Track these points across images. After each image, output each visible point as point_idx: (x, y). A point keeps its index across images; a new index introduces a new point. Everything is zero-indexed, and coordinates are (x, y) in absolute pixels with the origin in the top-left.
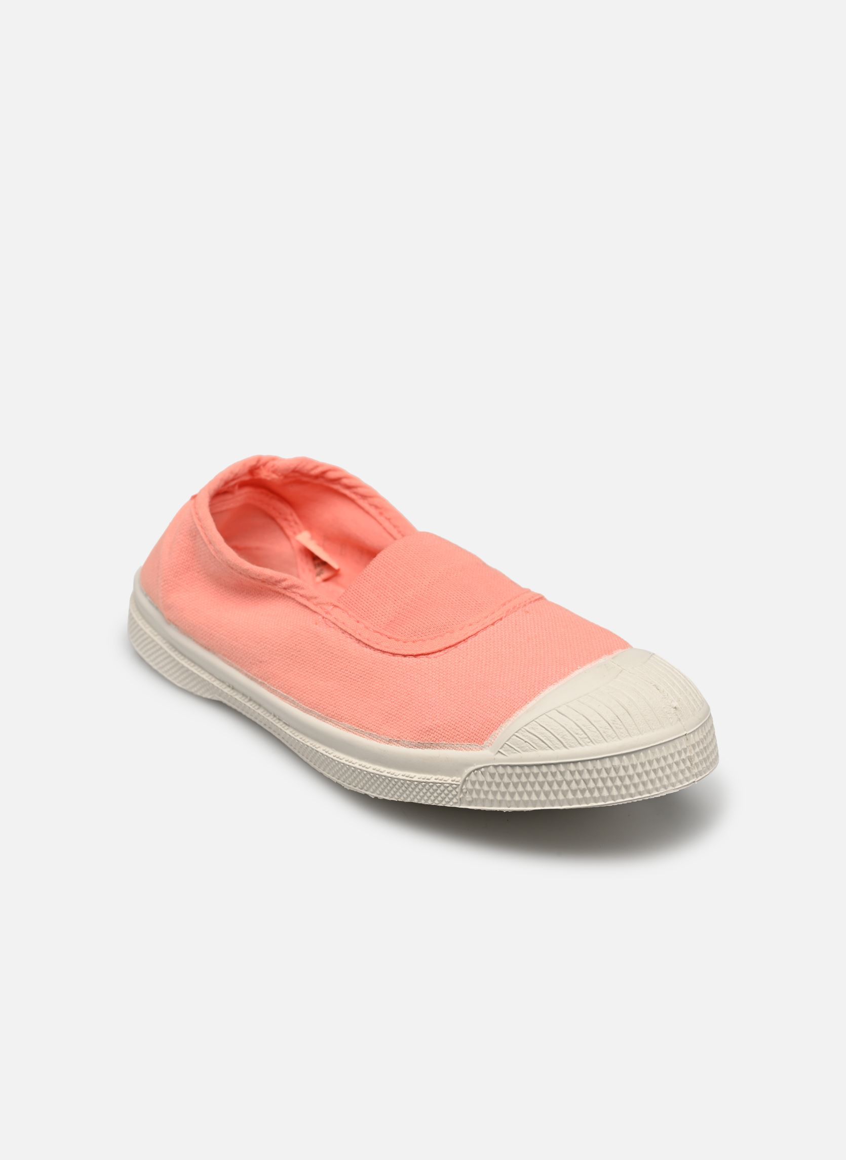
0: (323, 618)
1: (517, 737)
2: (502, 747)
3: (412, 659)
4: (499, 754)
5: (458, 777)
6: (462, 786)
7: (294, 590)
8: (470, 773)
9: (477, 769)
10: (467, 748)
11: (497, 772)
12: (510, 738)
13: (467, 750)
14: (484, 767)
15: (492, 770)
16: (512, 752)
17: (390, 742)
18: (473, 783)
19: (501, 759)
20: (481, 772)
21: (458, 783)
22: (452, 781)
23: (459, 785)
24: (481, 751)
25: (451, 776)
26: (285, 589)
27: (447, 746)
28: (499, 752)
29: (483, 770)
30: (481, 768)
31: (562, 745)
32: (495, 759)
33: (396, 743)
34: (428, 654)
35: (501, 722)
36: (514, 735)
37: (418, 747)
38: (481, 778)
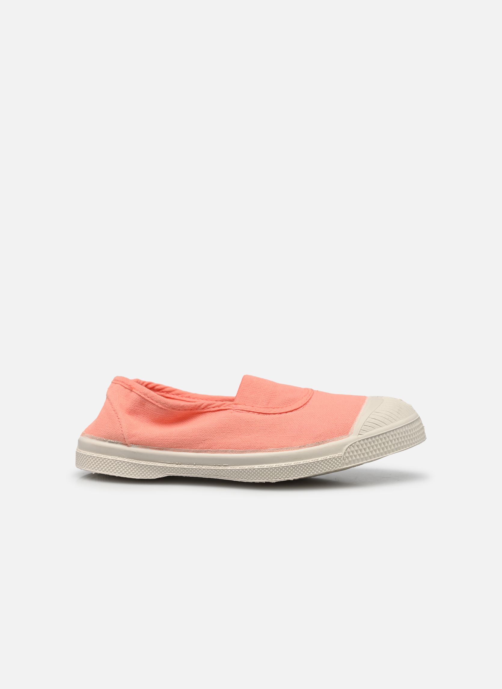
0: (233, 410)
1: (365, 425)
2: (360, 432)
3: (291, 413)
4: (359, 435)
5: (340, 453)
6: (344, 456)
7: (209, 407)
8: (347, 448)
9: (350, 446)
10: (341, 438)
11: (360, 444)
12: (362, 427)
13: (341, 439)
14: (354, 443)
15: (358, 443)
16: (365, 433)
17: (300, 448)
18: (349, 453)
19: (361, 437)
20: (353, 446)
21: (342, 455)
22: (338, 455)
23: (342, 456)
24: (348, 437)
25: (337, 453)
26: (203, 409)
27: (330, 440)
28: (359, 434)
29: (353, 445)
30: (352, 444)
31: (385, 424)
32: (358, 438)
33: (303, 447)
34: (297, 409)
35: (352, 423)
36: (363, 425)
37: (316, 445)
38: (352, 449)
